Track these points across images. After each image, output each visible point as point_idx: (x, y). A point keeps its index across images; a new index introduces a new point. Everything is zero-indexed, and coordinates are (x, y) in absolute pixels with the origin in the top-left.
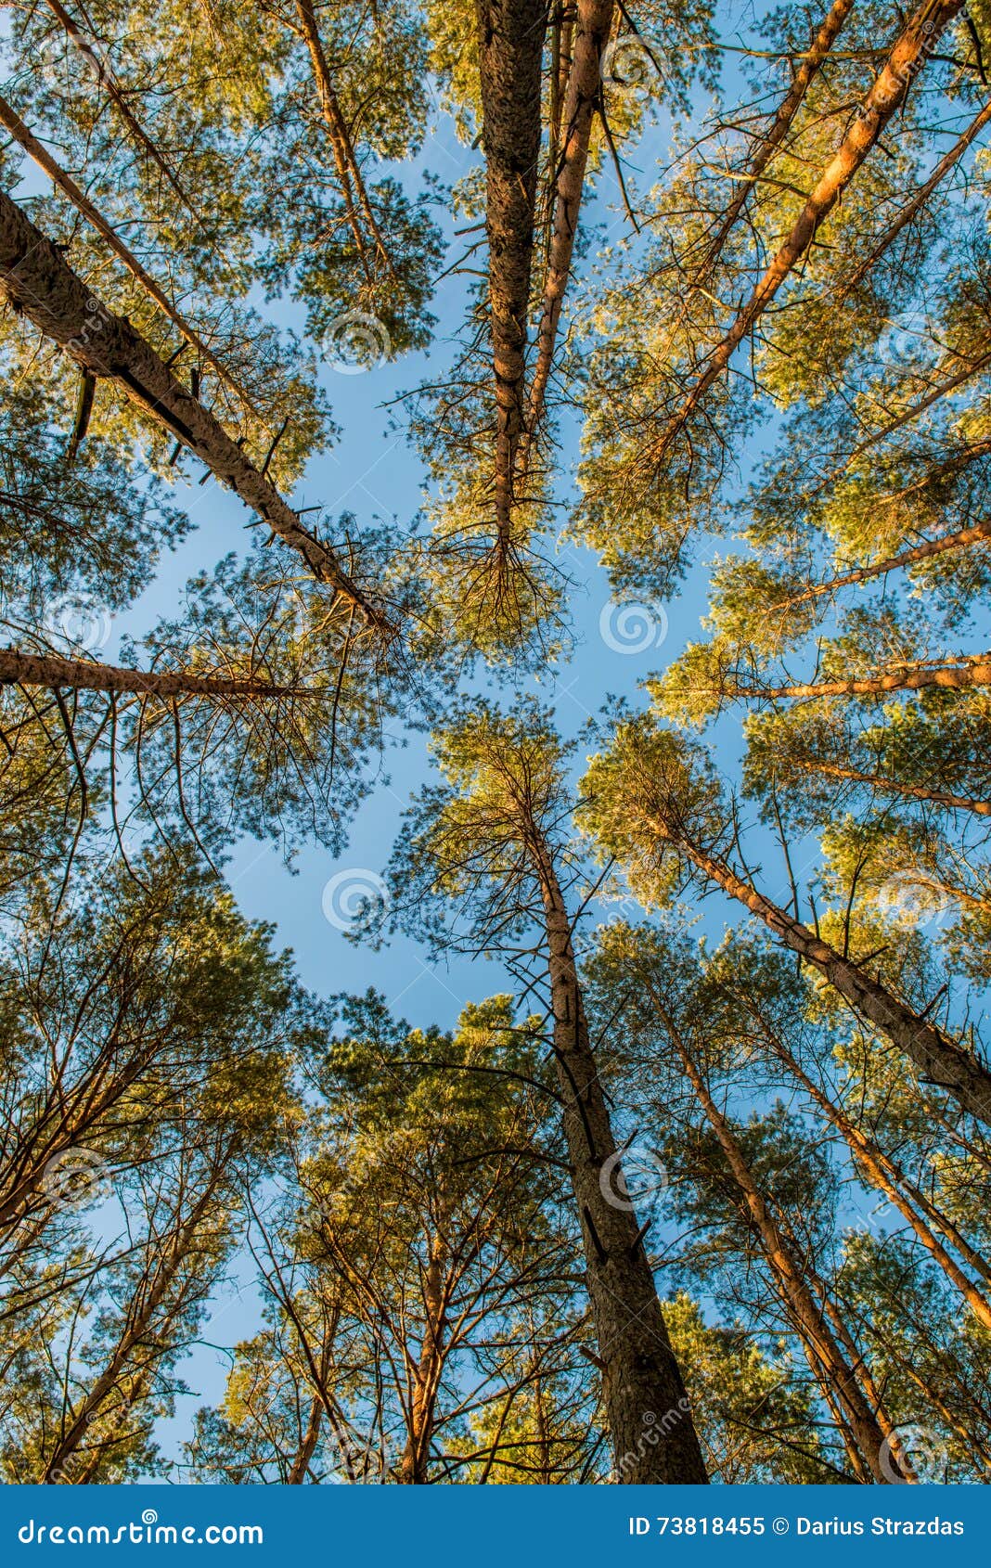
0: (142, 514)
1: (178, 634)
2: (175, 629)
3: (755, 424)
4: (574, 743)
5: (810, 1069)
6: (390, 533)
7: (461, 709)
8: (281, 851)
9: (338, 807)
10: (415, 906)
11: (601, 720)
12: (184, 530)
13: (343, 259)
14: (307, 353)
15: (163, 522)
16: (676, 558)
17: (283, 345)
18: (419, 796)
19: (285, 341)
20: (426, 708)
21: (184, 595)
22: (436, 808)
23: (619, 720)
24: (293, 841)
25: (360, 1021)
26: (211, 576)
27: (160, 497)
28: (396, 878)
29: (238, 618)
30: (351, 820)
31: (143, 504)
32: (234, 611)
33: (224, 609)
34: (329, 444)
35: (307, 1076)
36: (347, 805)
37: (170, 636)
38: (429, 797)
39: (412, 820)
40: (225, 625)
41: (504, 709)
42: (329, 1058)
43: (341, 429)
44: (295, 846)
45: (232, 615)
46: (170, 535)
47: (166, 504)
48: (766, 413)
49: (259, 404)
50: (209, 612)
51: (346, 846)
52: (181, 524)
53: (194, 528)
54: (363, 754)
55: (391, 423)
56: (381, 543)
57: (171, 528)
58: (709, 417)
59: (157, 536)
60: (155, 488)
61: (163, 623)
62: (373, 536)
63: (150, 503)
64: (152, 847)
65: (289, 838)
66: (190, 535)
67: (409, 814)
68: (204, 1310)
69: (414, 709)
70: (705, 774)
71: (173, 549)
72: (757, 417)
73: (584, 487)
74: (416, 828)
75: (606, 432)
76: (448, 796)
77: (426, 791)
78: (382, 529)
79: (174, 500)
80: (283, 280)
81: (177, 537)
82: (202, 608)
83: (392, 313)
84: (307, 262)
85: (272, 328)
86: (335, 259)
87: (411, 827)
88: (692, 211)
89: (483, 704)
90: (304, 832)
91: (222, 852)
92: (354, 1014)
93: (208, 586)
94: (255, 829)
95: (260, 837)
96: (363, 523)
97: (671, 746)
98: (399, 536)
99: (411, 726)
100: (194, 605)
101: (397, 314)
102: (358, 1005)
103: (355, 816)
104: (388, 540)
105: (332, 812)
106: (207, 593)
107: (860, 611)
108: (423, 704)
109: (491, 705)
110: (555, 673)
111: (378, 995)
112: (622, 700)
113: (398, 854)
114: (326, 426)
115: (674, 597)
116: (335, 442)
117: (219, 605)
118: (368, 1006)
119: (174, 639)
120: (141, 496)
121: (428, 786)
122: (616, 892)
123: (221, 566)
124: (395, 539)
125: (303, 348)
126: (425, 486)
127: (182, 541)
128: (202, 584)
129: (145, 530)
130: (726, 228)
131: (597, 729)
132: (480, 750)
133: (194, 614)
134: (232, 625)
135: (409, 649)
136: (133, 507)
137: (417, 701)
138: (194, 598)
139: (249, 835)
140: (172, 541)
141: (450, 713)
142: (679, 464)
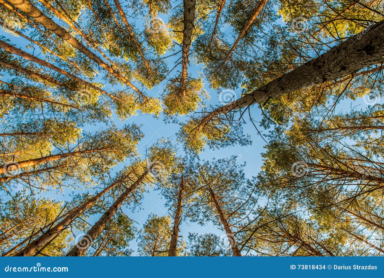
0: (195, 246)
1: (214, 220)
2: (214, 221)
3: (87, 133)
4: (180, 124)
5: (213, 27)
6: (163, 193)
7: (189, 152)
8: (243, 168)
9: (226, 163)
10: (236, 134)
11: (171, 121)
12: (191, 235)
13: (114, 241)
14: (138, 234)
15: (193, 240)
16: (126, 129)
17: (141, 240)
18: (213, 148)
19: (139, 241)
20: (193, 159)
21: (205, 225)
22: (213, 143)
23: (169, 117)
24: (239, 168)
25: (268, 123)
26: (198, 222)
27: (188, 245)
28: (233, 142)
29: (202, 210)
30: (227, 159)
31: (192, 247)
32: (201, 212)
33: (203, 214)
34: (153, 215)
35: (287, 126)
36: (225, 161)
37: (216, 222)
38: (211, 146)
39: (219, 146)
40: (206, 212)
41: (183, 144)
42: (280, 124)
43: (149, 215)
44: (240, 166)
45: (203, 212)
46: (195, 237)
47: (189, 242)
48: (83, 132)
49: (156, 236)
50: (205, 217)
51: (233, 156)
52: (191, 236)
53: (190, 233)
54: (212, 165)
55: (140, 210)
56: (166, 193)
57: (193, 238)
58: (92, 143)
59: (197, 239)
60: (187, 247)
61: (214, 225)
62: (166, 196)
63: (191, 246)
64: (262, 194)
65: (239, 169)
66: (192, 233)
67: (218, 148)
68: (350, 113)
69: (195, 162)
70: (167, 90)
71: (197, 234)
72: (85, 134)
73: (124, 158)
74: (220, 144)
75: (110, 162)
76: (208, 142)
77: (211, 147)
78: (163, 196)
79: (187, 242)
80: (127, 251)
81: (194, 235)
82: (205, 219)
83: (118, 223)
84: (120, 249)
85: (139, 245)
86: (115, 243)
87: (220, 145)
88: (53, 178)
89: (185, 148)
90: (236, 167)
91: (253, 179)
92: (268, 126)
93: (200, 221)
94: (243, 176)
95: (244, 174)
96: (165, 201)
97: (166, 102)
98: (162, 191)
99: (199, 160)
100: (206, 221)
101: (117, 222)
102: (265, 126)
103: (226, 158)
104: (164, 192)
105: (228, 163)
106: (201, 220)
107: (111, 82)
108: (193, 160)
109: (184, 147)
110: (168, 138)
111: (260, 124)
112: (164, 120)
113: (227, 145)
114: (150, 218)
115: (135, 124)
116: (152, 214)
117: (202, 216)
118: (264, 124)
119: (216, 220)
120: (191, 249)
121: (209, 148)
122: (204, 92)
123: (194, 221)
124: (164, 191)
125: (138, 236)
126: (148, 191)
127: (194, 233)
128: (201, 223)
129: (197, 243)
130: (51, 168)
131: (174, 120)
132: (195, 142)
133: (208, 220)
134: (205, 210)
135: (184, 171)
136: (195, 248)
137: (193, 162)
138: (204, 222)
139: (245, 177)
140: (196, 235)
141: (191, 154)
142: (106, 142)
